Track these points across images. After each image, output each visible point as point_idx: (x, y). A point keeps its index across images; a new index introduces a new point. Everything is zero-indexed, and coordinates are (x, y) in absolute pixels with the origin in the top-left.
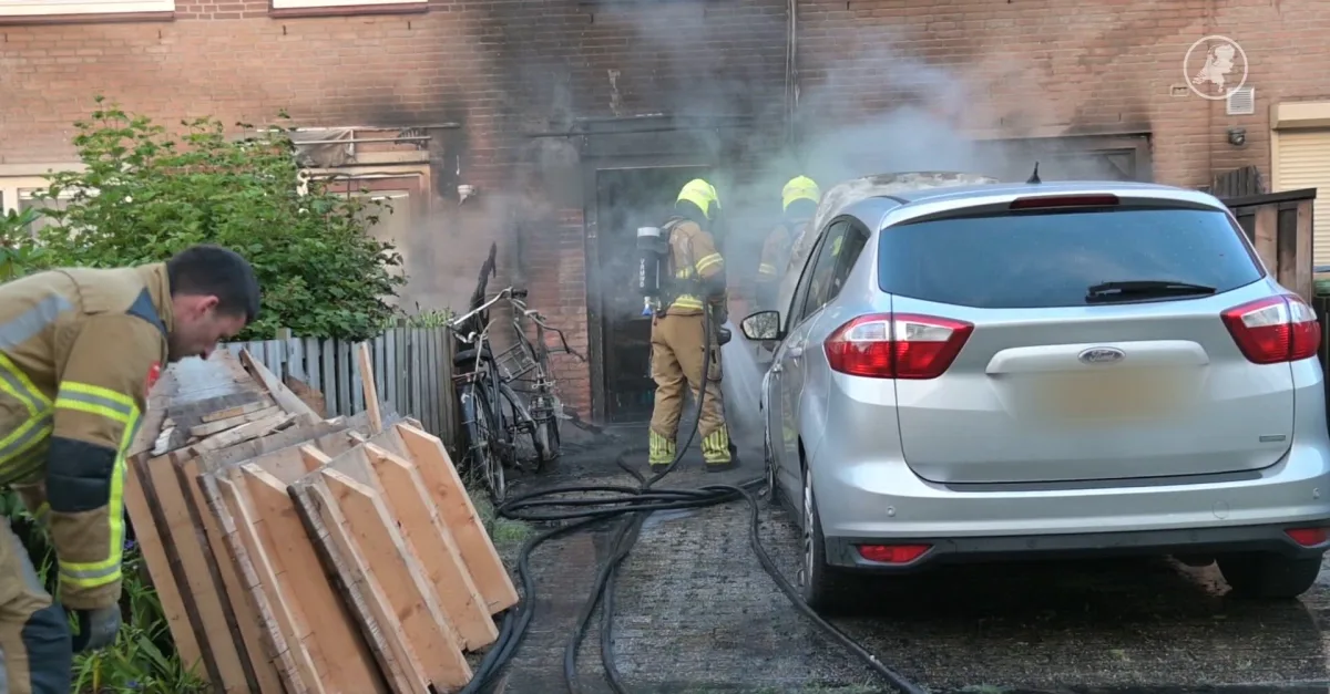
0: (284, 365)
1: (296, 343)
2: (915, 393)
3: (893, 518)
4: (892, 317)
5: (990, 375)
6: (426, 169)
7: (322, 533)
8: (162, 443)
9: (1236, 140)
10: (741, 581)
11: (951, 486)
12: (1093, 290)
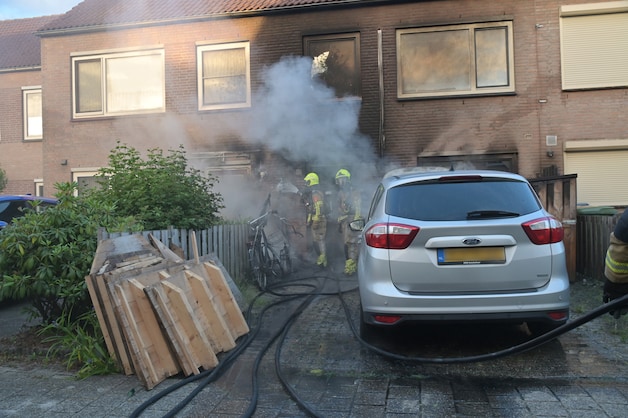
0: (170, 239)
1: (176, 231)
2: (397, 255)
3: (386, 305)
4: (388, 225)
5: (428, 248)
6: (250, 167)
7: (156, 307)
8: (102, 270)
9: (550, 155)
10: (339, 326)
11: (410, 293)
12: (469, 214)
